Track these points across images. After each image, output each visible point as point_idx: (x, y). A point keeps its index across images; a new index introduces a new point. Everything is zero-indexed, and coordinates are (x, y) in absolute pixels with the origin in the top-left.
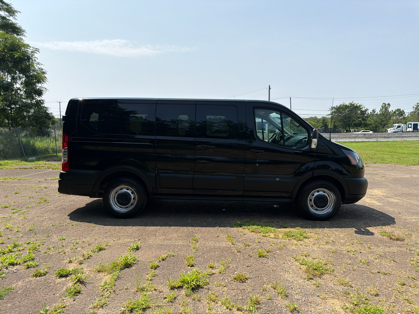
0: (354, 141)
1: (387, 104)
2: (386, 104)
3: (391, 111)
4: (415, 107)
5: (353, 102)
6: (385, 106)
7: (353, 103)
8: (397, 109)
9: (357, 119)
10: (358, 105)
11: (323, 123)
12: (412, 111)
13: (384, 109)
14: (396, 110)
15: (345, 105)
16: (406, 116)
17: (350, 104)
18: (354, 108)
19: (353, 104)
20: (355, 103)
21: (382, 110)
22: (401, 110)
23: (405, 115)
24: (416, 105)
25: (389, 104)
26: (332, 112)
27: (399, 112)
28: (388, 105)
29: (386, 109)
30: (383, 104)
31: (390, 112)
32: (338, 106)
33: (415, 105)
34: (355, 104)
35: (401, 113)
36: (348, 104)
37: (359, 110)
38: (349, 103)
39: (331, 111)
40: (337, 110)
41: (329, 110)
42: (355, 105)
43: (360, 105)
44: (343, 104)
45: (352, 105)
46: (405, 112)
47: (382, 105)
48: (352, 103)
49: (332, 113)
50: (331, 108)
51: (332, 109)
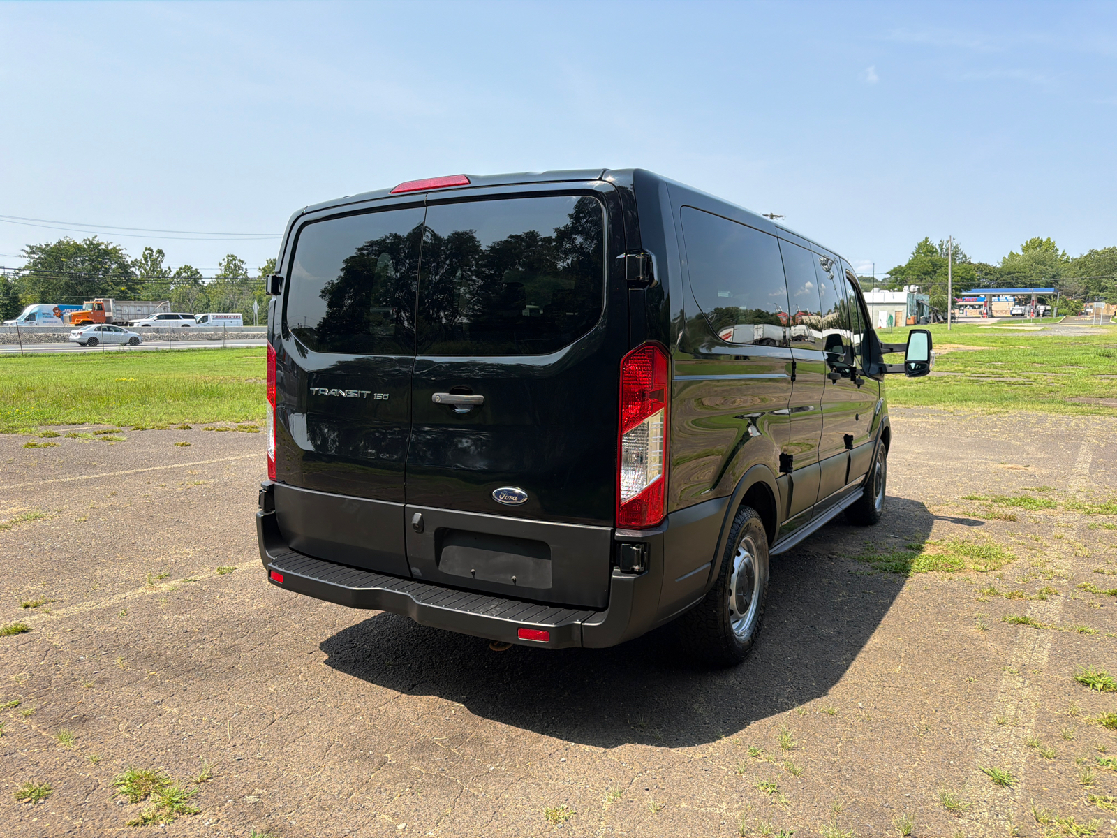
0: (168, 347)
1: (155, 250)
2: (152, 251)
3: (167, 269)
4: (224, 264)
5: (96, 237)
6: (151, 255)
7: (96, 239)
8: (184, 267)
9: (114, 286)
10: (110, 248)
11: (7, 294)
12: (219, 272)
13: (149, 263)
14: (181, 269)
15: (72, 243)
16: (205, 285)
17: (88, 242)
18: (100, 255)
19: (95, 242)
20: (100, 242)
21: (144, 264)
22: (194, 269)
23: (204, 282)
24: (226, 260)
25: (160, 252)
26: (32, 261)
27: (189, 273)
28: (158, 255)
29: (155, 264)
30: (146, 249)
31: (166, 271)
32: (52, 246)
33: (224, 260)
34: (102, 243)
35: (193, 277)
36: (79, 241)
37: (116, 262)
38: (84, 240)
39: (29, 257)
40: (49, 256)
41: (24, 256)
42: (103, 247)
43: (115, 248)
44: (65, 241)
45: (93, 246)
46: (204, 276)
47: (144, 253)
48: (93, 240)
49: (35, 264)
50: (28, 249)
51: (33, 253)
